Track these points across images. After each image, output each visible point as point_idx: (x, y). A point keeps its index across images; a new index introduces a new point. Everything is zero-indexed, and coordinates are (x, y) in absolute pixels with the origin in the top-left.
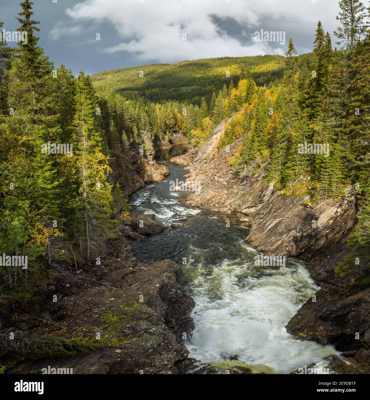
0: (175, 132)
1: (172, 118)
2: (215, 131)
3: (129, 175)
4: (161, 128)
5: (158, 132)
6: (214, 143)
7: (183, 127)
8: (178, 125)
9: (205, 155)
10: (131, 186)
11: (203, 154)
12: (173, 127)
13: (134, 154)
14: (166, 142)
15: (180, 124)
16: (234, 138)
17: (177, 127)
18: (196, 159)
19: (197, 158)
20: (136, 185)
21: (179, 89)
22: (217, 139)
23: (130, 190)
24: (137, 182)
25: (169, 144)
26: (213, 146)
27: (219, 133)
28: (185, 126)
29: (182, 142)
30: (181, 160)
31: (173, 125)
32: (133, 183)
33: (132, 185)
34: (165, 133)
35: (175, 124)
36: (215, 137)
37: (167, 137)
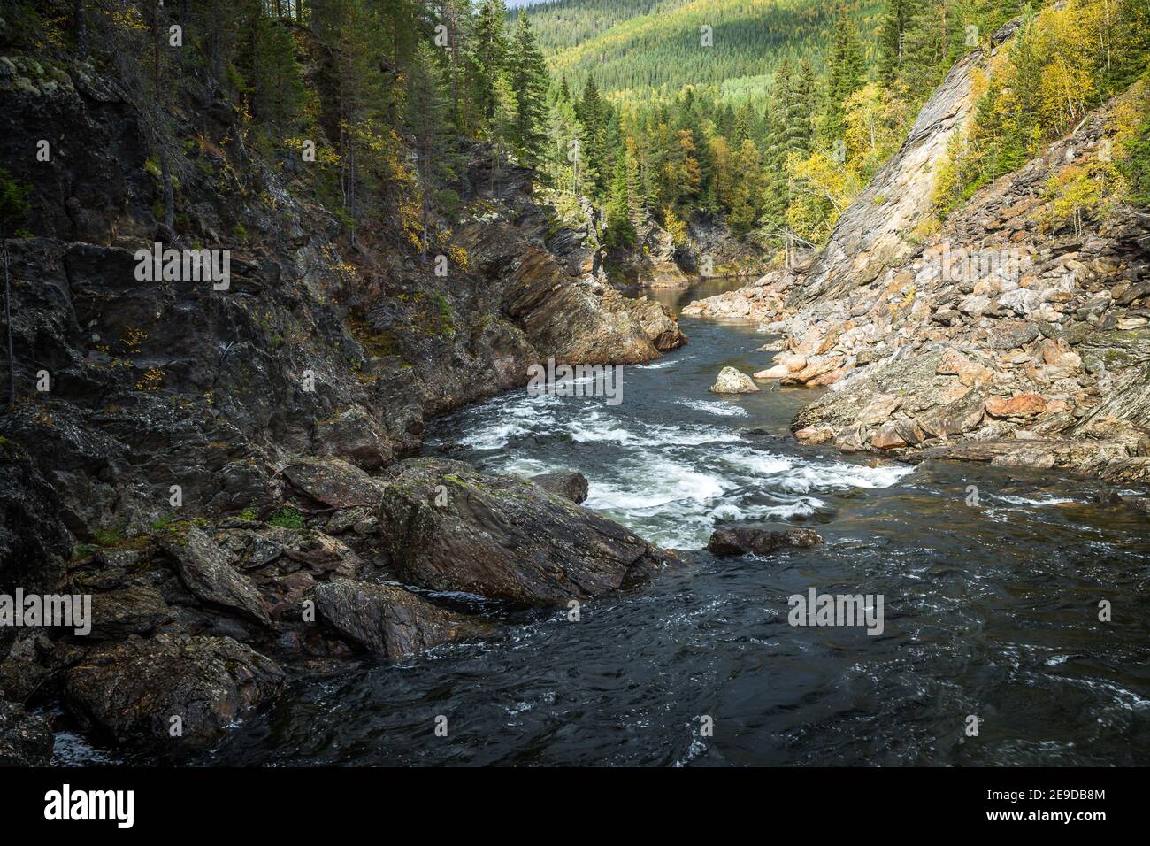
0: (705, 220)
1: (690, 153)
2: (919, 125)
3: (448, 300)
4: (642, 190)
5: (626, 210)
6: (914, 192)
7: (738, 201)
8: (718, 192)
9: (862, 262)
10: (457, 363)
11: (851, 256)
12: (694, 197)
13: (495, 222)
14: (663, 258)
15: (725, 186)
16: (1036, 132)
17: (712, 197)
18: (815, 288)
19: (820, 280)
20: (490, 365)
21: (715, 88)
22: (928, 170)
23: (454, 382)
24: (496, 344)
25: (675, 267)
26: (907, 205)
27: (941, 137)
28: (747, 193)
29: (733, 268)
30: (736, 305)
31: (693, 185)
32: (472, 349)
33: (466, 358)
34: (659, 218)
35: (705, 184)
36: (916, 156)
37: (668, 238)
